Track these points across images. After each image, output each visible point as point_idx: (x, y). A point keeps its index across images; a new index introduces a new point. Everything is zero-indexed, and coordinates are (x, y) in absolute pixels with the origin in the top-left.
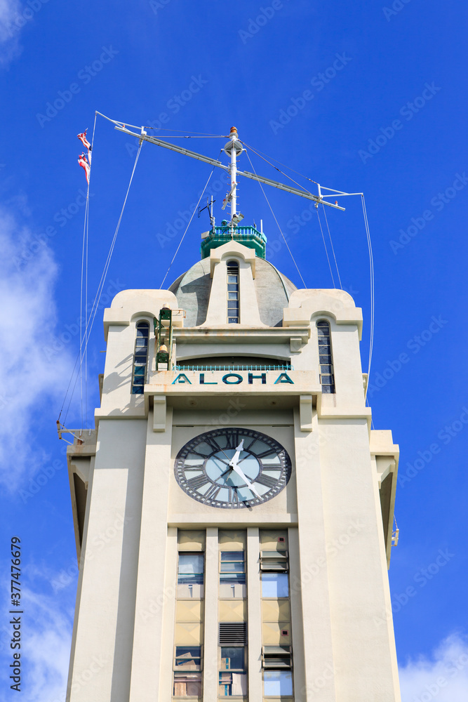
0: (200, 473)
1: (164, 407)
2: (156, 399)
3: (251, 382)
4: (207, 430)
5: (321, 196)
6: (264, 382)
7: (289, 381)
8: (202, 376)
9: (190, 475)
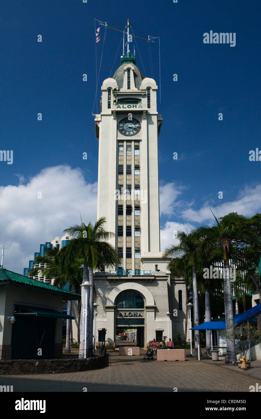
0: (123, 128)
1: (115, 114)
2: (114, 112)
3: (133, 108)
4: (124, 118)
5: (149, 39)
6: (136, 108)
7: (141, 107)
8: (123, 106)
9: (121, 129)
